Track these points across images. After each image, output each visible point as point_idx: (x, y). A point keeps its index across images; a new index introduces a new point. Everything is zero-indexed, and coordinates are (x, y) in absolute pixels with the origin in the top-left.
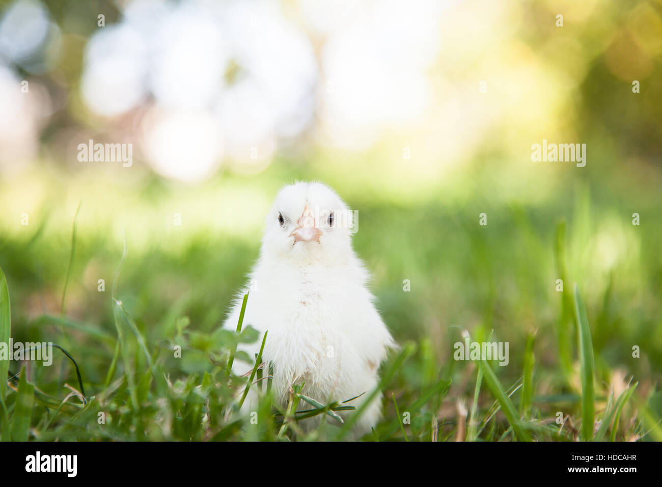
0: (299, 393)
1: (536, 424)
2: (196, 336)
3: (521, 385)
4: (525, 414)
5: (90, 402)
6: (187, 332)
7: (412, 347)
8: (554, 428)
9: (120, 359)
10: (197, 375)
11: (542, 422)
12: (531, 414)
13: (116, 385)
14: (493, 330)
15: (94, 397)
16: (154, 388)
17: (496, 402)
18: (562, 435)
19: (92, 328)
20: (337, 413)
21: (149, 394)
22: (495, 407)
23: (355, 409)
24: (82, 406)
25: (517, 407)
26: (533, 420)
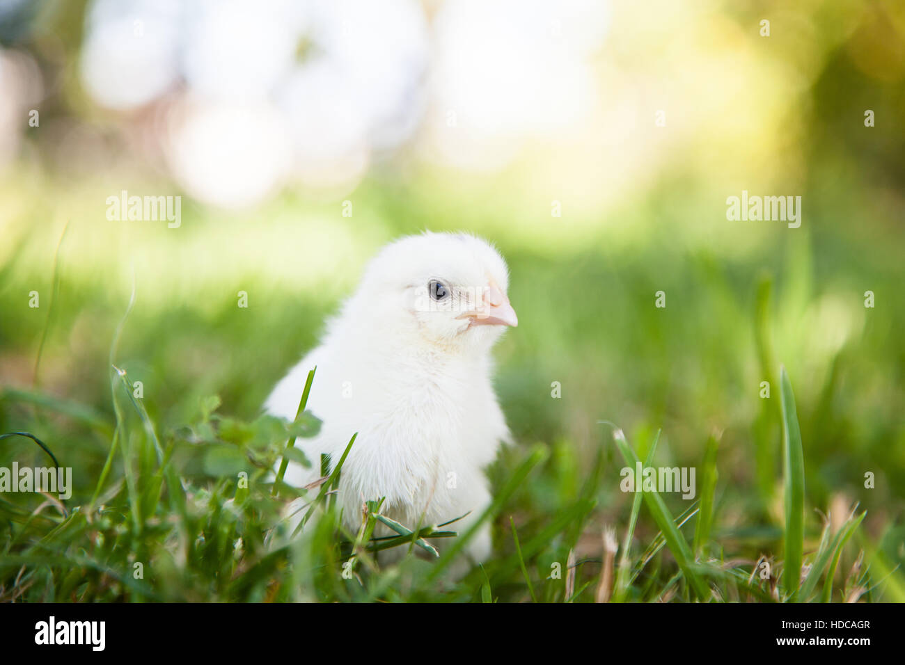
0: (375, 512)
1: (718, 567)
2: (227, 423)
3: (697, 510)
4: (701, 552)
5: (73, 515)
6: (215, 417)
7: (541, 452)
8: (742, 573)
9: (118, 457)
10: (229, 481)
11: (725, 564)
12: (709, 552)
13: (112, 492)
14: (660, 430)
15: (78, 508)
16: (165, 498)
17: (659, 534)
18: (754, 584)
19: (80, 411)
20: (429, 542)
21: (158, 507)
22: (660, 540)
23: (456, 536)
24: (61, 520)
25: (690, 543)
26: (712, 561)
